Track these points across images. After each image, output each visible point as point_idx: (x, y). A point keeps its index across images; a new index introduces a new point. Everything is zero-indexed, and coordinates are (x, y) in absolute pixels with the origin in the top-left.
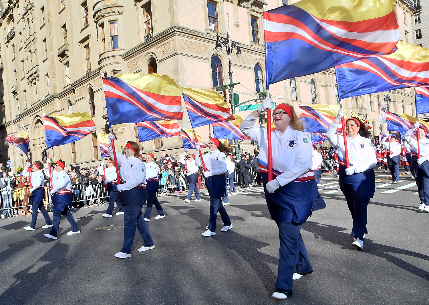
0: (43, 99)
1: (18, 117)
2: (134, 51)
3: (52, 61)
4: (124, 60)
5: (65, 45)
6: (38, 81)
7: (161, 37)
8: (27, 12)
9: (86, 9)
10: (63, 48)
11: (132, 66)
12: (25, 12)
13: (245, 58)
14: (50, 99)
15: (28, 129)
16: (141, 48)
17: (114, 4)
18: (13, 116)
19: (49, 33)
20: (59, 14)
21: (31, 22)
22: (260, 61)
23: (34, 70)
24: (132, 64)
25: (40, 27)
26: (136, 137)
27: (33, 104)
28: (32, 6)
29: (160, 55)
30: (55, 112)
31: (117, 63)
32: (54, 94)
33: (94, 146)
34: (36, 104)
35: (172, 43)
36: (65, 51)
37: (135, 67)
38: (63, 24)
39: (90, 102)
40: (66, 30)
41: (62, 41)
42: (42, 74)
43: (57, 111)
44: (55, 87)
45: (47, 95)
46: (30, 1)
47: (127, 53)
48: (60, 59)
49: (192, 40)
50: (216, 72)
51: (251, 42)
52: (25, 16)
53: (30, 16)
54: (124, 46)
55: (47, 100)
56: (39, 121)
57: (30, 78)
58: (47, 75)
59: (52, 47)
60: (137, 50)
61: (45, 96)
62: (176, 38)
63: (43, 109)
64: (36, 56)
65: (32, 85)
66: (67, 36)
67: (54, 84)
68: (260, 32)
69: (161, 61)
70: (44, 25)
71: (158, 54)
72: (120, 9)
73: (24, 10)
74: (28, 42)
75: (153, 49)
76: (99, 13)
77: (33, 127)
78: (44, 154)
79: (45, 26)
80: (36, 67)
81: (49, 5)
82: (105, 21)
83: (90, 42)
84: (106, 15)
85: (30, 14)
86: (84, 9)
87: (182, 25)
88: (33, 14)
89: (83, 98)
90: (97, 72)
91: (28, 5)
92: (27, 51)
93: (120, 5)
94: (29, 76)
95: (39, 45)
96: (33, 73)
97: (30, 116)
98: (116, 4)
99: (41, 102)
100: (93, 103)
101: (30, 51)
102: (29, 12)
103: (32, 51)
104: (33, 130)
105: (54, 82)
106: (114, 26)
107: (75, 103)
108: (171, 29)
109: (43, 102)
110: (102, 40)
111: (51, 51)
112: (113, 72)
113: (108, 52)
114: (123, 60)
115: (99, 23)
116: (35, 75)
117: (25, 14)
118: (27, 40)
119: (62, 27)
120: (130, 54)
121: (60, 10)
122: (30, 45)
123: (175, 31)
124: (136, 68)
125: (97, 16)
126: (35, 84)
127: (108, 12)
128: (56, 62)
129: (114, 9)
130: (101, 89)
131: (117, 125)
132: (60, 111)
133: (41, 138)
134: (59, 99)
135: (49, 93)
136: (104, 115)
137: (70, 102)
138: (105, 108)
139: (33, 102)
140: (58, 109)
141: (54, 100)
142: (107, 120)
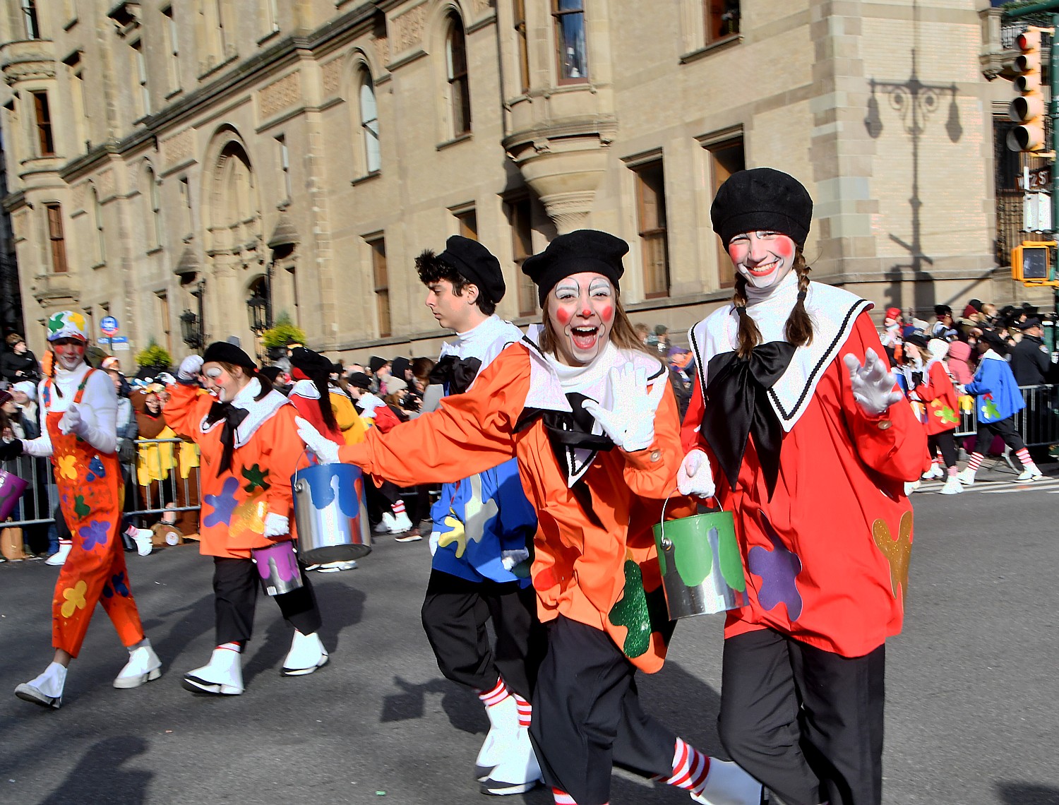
0: (249, 51)
1: (143, 126)
14: (279, 55)
15: (185, 180)
18: (118, 121)
26: (641, 234)
27: (204, 72)
30: (302, 111)
32: (298, 30)
34: (221, 73)
39: (451, 77)
43: (312, 109)
45: (265, 36)
55: (265, 56)
56: (234, 149)
61: (258, 40)
63: (248, 99)
77: (209, 175)
78: (255, 296)
89: (421, 55)
97: (196, 127)
99: (242, 68)
100: (461, 78)
104: (208, 187)
107: (386, 79)
109: (248, 65)
130: (495, 20)
131: (564, 182)
132: (323, 109)
133: (245, 223)
134: (317, 56)
135: (276, 28)
136: (509, 134)
137: (364, 69)
138: (511, 106)
139: (205, 62)
140: (316, 99)
141: (297, 58)
142: (522, 157)
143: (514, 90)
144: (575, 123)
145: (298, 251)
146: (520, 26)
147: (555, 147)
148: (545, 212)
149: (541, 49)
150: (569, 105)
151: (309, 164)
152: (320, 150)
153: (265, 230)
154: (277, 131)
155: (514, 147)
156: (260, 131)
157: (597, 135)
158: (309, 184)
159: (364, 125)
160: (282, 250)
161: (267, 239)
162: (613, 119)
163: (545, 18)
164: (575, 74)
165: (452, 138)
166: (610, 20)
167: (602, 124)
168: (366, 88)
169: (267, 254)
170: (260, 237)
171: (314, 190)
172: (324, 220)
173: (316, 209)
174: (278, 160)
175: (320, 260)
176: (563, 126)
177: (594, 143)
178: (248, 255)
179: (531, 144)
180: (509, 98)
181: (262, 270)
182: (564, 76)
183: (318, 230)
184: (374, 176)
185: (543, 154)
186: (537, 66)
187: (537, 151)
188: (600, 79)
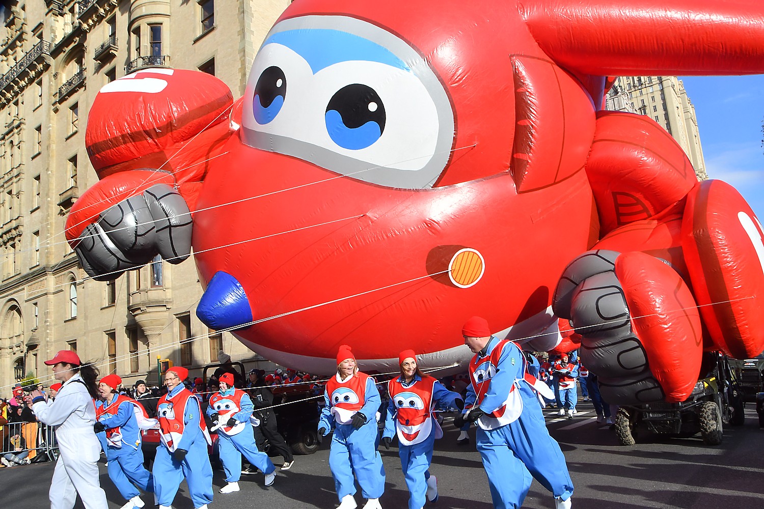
0: (26, 271)
3: (48, 211)
5: (72, 189)
6: (19, 241)
8: (11, 131)
10: (69, 193)
12: (7, 129)
14: (39, 273)
19: (46, 168)
20: (67, 139)
21: (16, 148)
23: (14, 224)
25: (32, 156)
26: (180, 342)
27: (5, 279)
28: (21, 123)
30: (46, 294)
32: (47, 265)
33: (111, 354)
34: (13, 279)
36: (71, 198)
38: (71, 155)
39: (108, 283)
40: (76, 165)
41: (68, 182)
42: (27, 231)
43: (50, 294)
44: (48, 255)
45: (33, 266)
46: (18, 115)
48: (62, 210)
52: (7, 137)
53: (15, 138)
55: (32, 273)
56: (15, 308)
57: (4, 236)
58: (37, 233)
59: (49, 190)
61: (30, 267)
63: (24, 289)
64: (20, 201)
65: (6, 248)
66: (76, 175)
67: (47, 248)
70: (39, 154)
73: (5, 127)
74: (7, 178)
77: (2, 317)
78: (18, 365)
79: (40, 156)
80: (18, 218)
81: (51, 125)
85: (16, 135)
88: (22, 135)
91: (14, 120)
92: (3, 191)
94: (3, 232)
95: (26, 184)
96: (11, 229)
99: (22, 278)
100: (112, 284)
101: (10, 193)
102: (16, 131)
103: (14, 192)
104: (1, 322)
105: (48, 246)
107: (83, 283)
109: (25, 277)
111: (47, 195)
116: (14, 232)
117: (7, 134)
118: (6, 175)
119: (71, 160)
121: (69, 134)
122: (10, 183)
126: (13, 246)
128: (54, 215)
131: (151, 322)
132: (54, 293)
133: (16, 336)
134: (54, 274)
135: (38, 264)
136: (131, 305)
137: (73, 279)
138: (132, 294)
139: (6, 275)
140: (52, 290)
141: (46, 275)
142: (136, 313)
143: (134, 289)
144: (157, 302)
145: (38, 348)
147: (149, 310)
148: (144, 334)
149: (145, 275)
150: (155, 295)
151: (46, 314)
152: (51, 309)
153: (25, 339)
154: (34, 301)
155: (132, 309)
156: (26, 301)
157: (165, 306)
158: (46, 322)
159: (71, 300)
160: (32, 347)
161: (25, 343)
162: (171, 300)
164: (157, 284)
165: (107, 305)
167: (167, 302)
168: (73, 286)
169: (25, 348)
170: (23, 342)
171: (48, 324)
172: (51, 335)
173: (48, 331)
174: (34, 312)
175: (48, 351)
176: (152, 302)
177: (164, 309)
178: (16, 349)
179: (140, 308)
180: (132, 292)
181: (23, 355)
182: (153, 284)
183: (48, 339)
184: (74, 319)
185: (144, 312)
186: (143, 280)
187: (141, 311)
188: (167, 286)
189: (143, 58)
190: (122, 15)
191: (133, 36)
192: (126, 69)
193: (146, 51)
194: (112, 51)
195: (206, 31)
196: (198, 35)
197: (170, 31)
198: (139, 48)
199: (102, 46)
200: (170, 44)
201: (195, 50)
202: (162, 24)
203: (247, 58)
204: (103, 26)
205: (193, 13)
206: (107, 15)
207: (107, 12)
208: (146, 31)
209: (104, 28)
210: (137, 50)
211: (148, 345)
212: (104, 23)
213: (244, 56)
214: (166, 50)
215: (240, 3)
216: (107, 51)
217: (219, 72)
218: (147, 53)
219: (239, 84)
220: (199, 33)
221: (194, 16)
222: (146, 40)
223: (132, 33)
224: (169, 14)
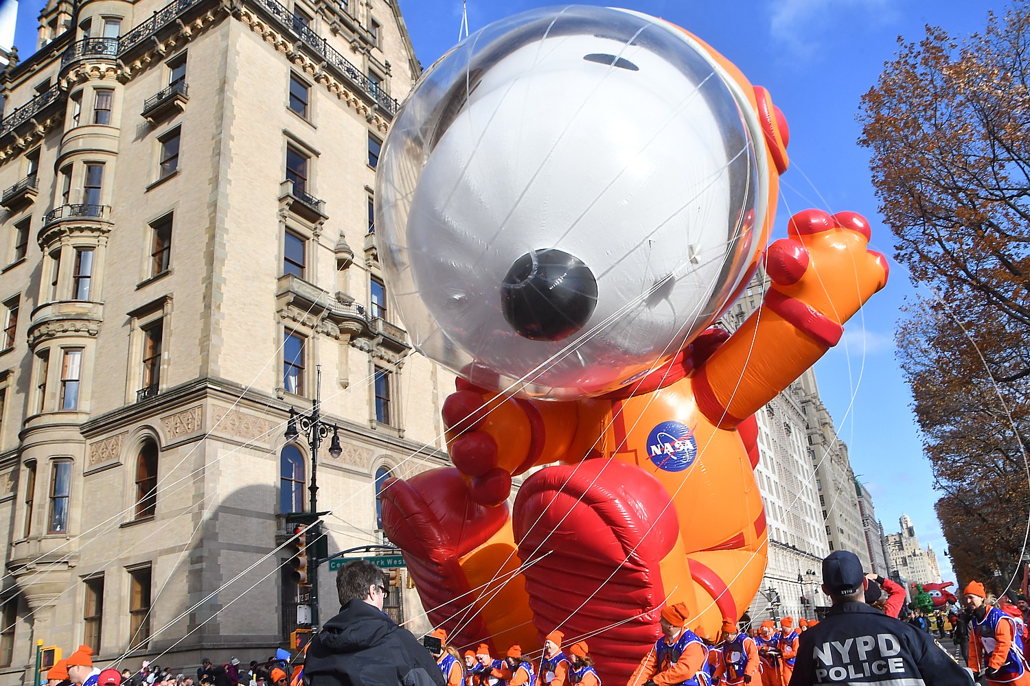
2: (111, 420)
4: (85, 437)
7: (174, 397)
9: (15, 314)
11: (100, 451)
13: (357, 453)
16: (126, 414)
17: (81, 314)
22: (390, 461)
24: (101, 448)
26: (85, 619)
29: (168, 434)
31: (66, 441)
35: (198, 411)
37: (108, 454)
47: (94, 422)
49: (243, 410)
50: (292, 481)
51: (371, 421)
54: (89, 407)
60: (118, 418)
62: (209, 401)
68: (393, 402)
69: (169, 448)
71: (163, 432)
72: (93, 326)
75: (155, 421)
76: (43, 329)
82: (55, 347)
83: (8, 386)
84: (58, 334)
86: (9, 312)
87: (223, 375)
90: (12, 457)
93: (95, 317)
98: (86, 314)
106: (73, 360)
108: (199, 382)
110: (40, 387)
112: (53, 460)
113: (49, 416)
114: (81, 437)
115: (39, 348)
120: (101, 424)
123: (207, 387)
124: (109, 457)
125: (37, 333)
127: (65, 328)
129: (79, 325)
130: (14, 498)
131: (42, 588)
136: (11, 560)
138: (16, 544)
142: (18, 572)
143: (19, 535)
144: (55, 556)
146: (30, 502)
147: (39, 568)
148: (27, 606)
149: (39, 514)
150: (52, 545)
155: (12, 567)
157: (67, 562)
162: (78, 554)
163: (45, 499)
166: (83, 502)
167: (71, 557)
176: (47, 557)
177: (65, 567)
179: (24, 566)
180: (15, 540)
182: (51, 529)
185: (31, 571)
186: (36, 522)
187: (27, 570)
188: (72, 533)
189: (71, 206)
190: (48, 150)
191: (61, 177)
192: (44, 220)
193: (77, 197)
194: (29, 195)
195: (165, 176)
196: (154, 181)
197: (115, 173)
198: (68, 192)
199: (15, 188)
200: (113, 191)
201: (147, 201)
202: (104, 163)
203: (219, 215)
204: (19, 162)
205: (150, 152)
206: (27, 148)
207: (28, 144)
208: (80, 171)
209: (21, 165)
210: (64, 195)
211: (32, 624)
212: (22, 158)
213: (215, 211)
214: (107, 197)
215: (216, 142)
216: (21, 194)
217: (177, 231)
218: (78, 201)
219: (205, 250)
220: (155, 178)
221: (152, 155)
222: (79, 183)
223: (60, 173)
224: (116, 151)
